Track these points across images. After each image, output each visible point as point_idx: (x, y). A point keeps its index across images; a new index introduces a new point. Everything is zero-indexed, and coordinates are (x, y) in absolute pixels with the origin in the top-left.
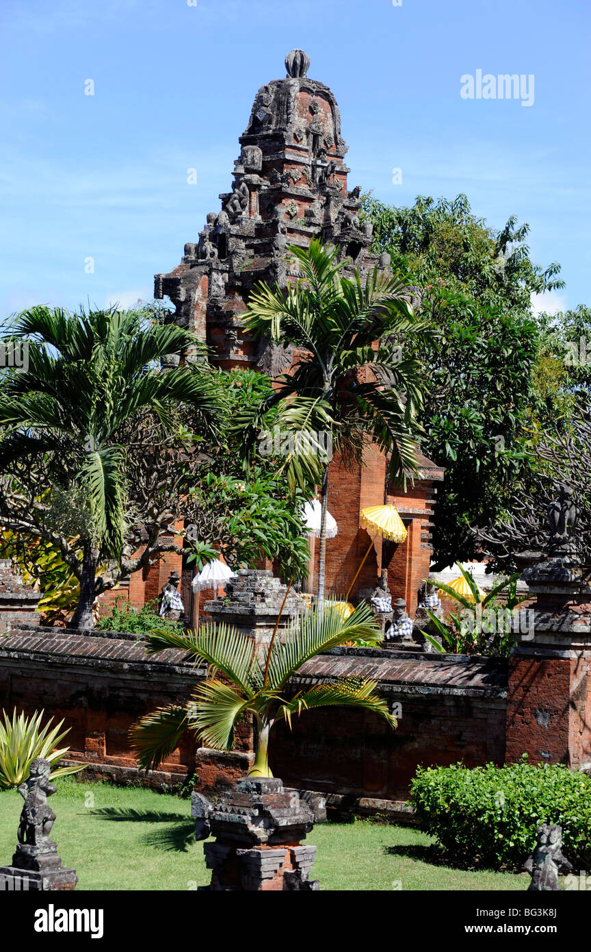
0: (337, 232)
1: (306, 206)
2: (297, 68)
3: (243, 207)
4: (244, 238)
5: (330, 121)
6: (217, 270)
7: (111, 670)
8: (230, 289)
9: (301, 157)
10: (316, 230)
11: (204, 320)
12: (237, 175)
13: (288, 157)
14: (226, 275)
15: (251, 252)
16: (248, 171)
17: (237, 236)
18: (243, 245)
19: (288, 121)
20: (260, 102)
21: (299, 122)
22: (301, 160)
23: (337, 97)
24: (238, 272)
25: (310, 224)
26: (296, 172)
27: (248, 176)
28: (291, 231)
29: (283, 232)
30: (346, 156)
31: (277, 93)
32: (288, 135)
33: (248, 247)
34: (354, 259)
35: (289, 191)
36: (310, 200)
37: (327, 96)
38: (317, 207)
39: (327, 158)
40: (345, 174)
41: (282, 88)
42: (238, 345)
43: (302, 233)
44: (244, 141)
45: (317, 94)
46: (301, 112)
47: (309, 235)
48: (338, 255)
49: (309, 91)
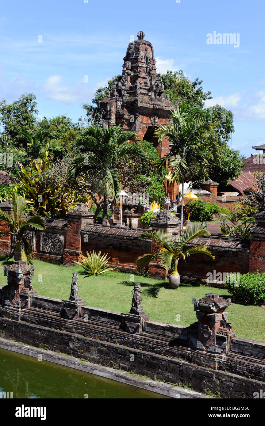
0: (154, 89)
1: (145, 80)
2: (141, 36)
3: (126, 81)
4: (126, 90)
5: (151, 53)
6: (119, 101)
8: (122, 106)
10: (148, 88)
11: (115, 116)
12: (124, 71)
13: (139, 65)
14: (121, 102)
15: (129, 95)
16: (127, 69)
17: (124, 90)
19: (139, 54)
20: (130, 48)
21: (142, 54)
22: (143, 66)
23: (153, 46)
24: (125, 101)
25: (146, 86)
26: (142, 69)
27: (127, 71)
28: (141, 88)
29: (139, 89)
30: (156, 64)
31: (135, 45)
32: (139, 58)
34: (160, 97)
35: (140, 76)
36: (146, 78)
37: (150, 45)
38: (148, 80)
39: (151, 65)
40: (155, 70)
41: (137, 44)
42: (126, 124)
43: (144, 89)
44: (125, 60)
45: (147, 45)
46: (143, 51)
47: (146, 89)
48: (155, 96)
49: (145, 44)
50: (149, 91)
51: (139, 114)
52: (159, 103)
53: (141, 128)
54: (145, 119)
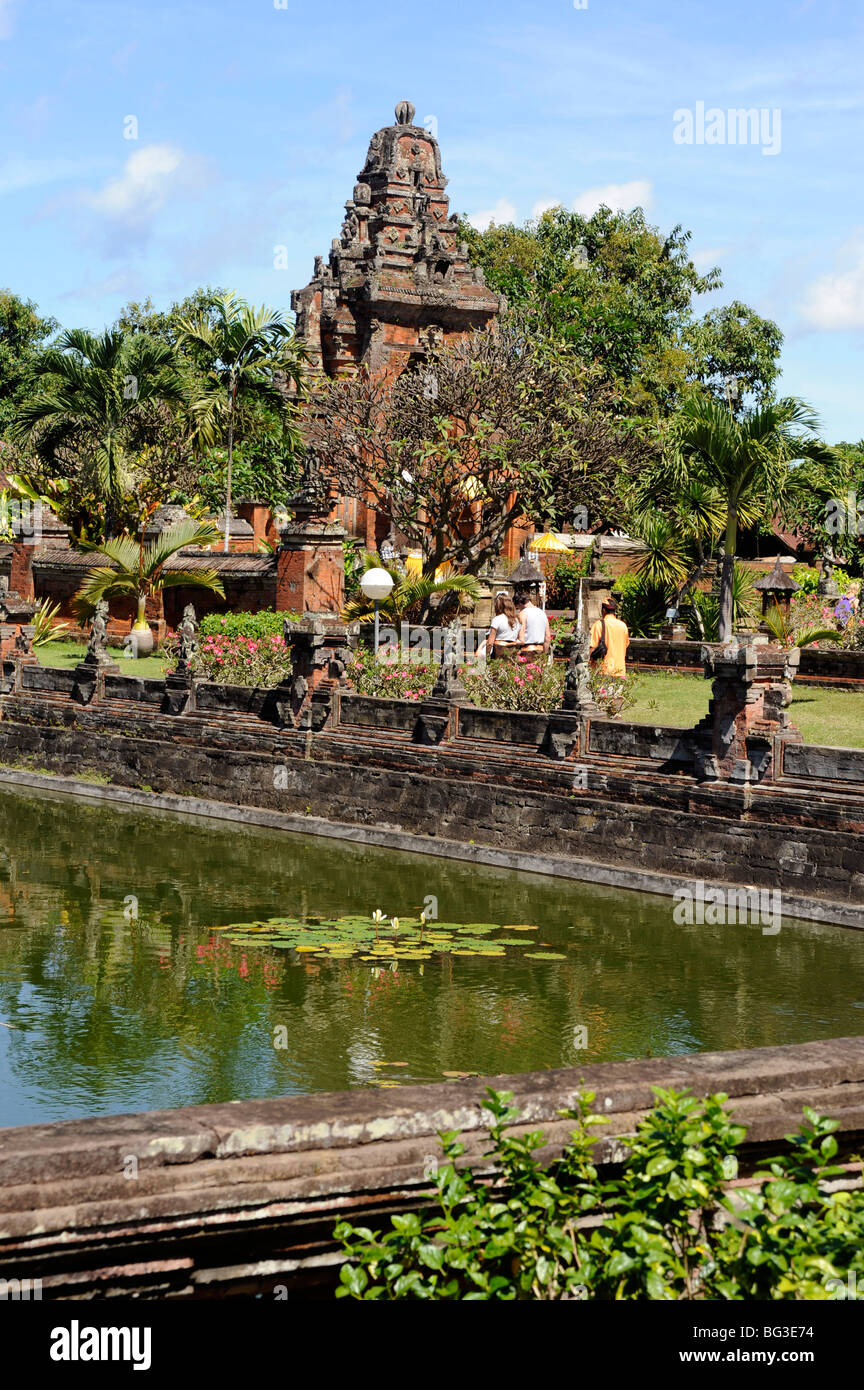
0: (429, 252)
1: (406, 232)
2: (404, 117)
3: (353, 234)
4: (354, 260)
5: (432, 159)
6: (328, 287)
8: (340, 302)
9: (404, 191)
10: (414, 251)
11: (318, 328)
12: (348, 209)
13: (390, 191)
14: (338, 291)
15: (357, 271)
16: (359, 204)
17: (347, 259)
18: (353, 265)
19: (391, 162)
20: (372, 148)
21: (401, 162)
22: (402, 193)
23: (439, 139)
24: (345, 289)
25: (407, 247)
26: (399, 204)
27: (358, 209)
28: (389, 253)
29: (381, 254)
30: (447, 188)
31: (385, 139)
32: (392, 173)
33: (357, 267)
34: (444, 273)
35: (390, 219)
36: (411, 227)
37: (429, 139)
38: (414, 233)
39: (425, 190)
40: (445, 203)
41: (388, 134)
42: (344, 348)
43: (400, 254)
44: (361, 179)
45: (420, 137)
46: (404, 155)
47: (408, 256)
48: (429, 272)
49: (411, 135)
50: (417, 258)
51: (380, 320)
52: (441, 291)
53: (389, 357)
54: (400, 334)
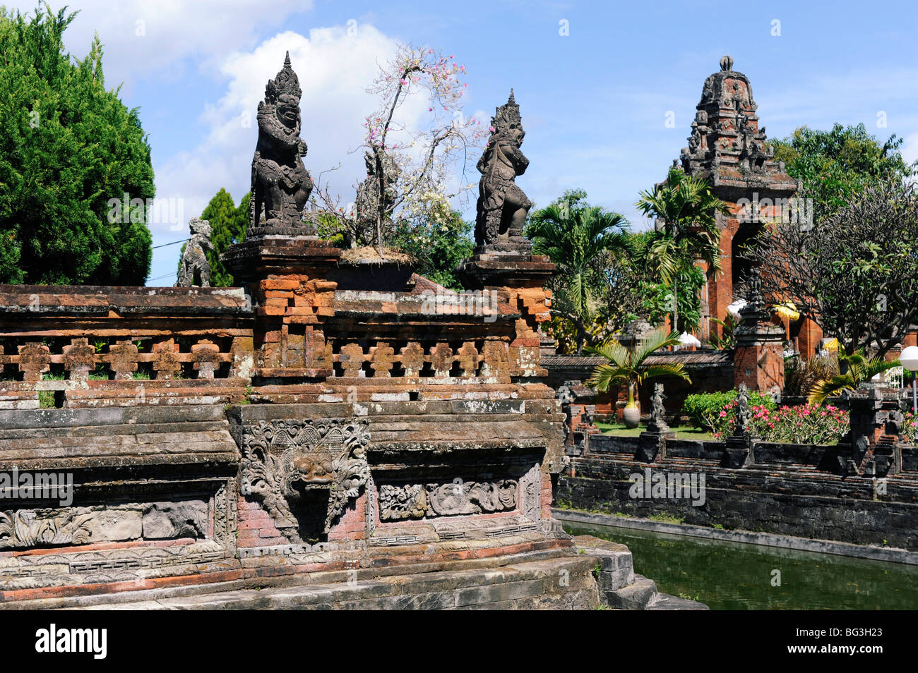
0: (750, 153)
1: (733, 140)
2: (726, 66)
3: (698, 144)
4: (699, 160)
5: (746, 92)
7: (580, 371)
9: (729, 114)
10: (739, 153)
12: (693, 127)
13: (721, 115)
15: (703, 168)
16: (700, 124)
17: (694, 160)
18: (698, 164)
19: (720, 95)
20: (706, 86)
21: (727, 95)
22: (729, 115)
23: (749, 78)
25: (734, 150)
26: (727, 122)
27: (700, 127)
28: (724, 155)
29: (719, 156)
30: (757, 111)
31: (714, 81)
32: (722, 100)
33: (701, 165)
34: (760, 166)
35: (722, 133)
36: (735, 137)
37: (744, 79)
38: (739, 141)
39: (744, 113)
40: (756, 120)
41: (717, 78)
43: (730, 155)
44: (699, 108)
45: (737, 78)
46: (728, 90)
47: (735, 156)
48: (751, 166)
49: (732, 78)
50: (741, 158)
51: (720, 199)
52: (759, 178)
53: (726, 224)
